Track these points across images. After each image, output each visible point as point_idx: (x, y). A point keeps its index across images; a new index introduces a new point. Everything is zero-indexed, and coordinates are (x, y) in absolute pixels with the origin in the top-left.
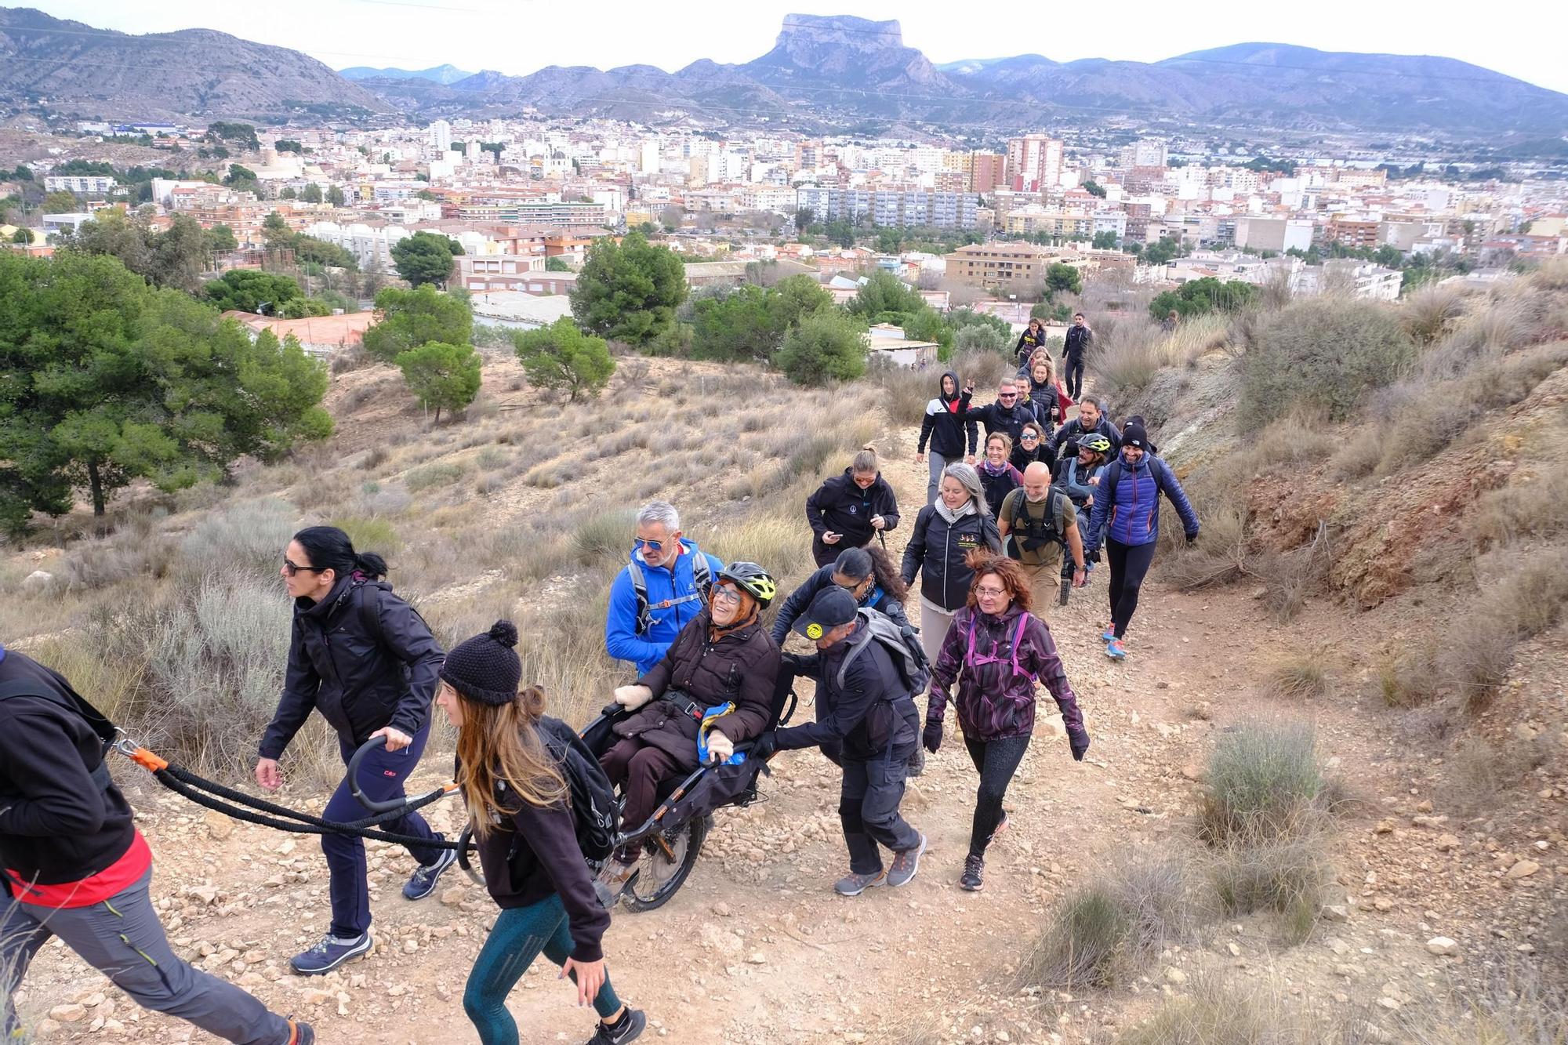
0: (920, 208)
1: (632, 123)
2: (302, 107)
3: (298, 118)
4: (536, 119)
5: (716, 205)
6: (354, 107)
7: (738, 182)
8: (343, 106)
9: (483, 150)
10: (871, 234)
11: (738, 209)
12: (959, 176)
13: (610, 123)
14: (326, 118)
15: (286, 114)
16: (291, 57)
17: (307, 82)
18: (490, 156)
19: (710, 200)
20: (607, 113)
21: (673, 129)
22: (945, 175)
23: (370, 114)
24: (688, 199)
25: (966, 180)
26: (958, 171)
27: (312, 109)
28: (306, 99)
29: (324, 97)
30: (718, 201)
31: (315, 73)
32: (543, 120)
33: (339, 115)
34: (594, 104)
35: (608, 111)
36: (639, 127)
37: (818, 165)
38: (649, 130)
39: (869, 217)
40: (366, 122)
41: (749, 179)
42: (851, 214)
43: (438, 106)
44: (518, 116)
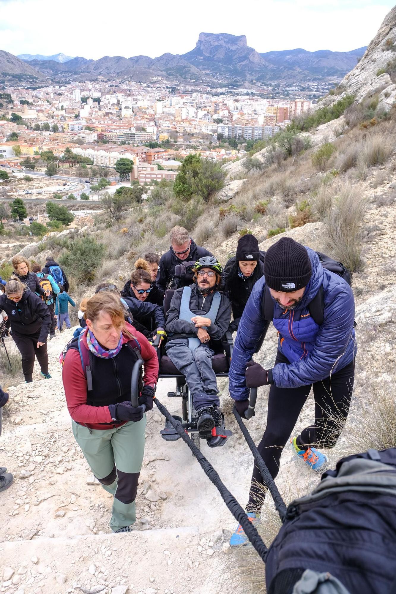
0: (259, 132)
1: (142, 83)
2: (9, 75)
3: (9, 81)
4: (103, 81)
5: (188, 130)
6: (30, 76)
7: (193, 118)
8: (26, 75)
9: (93, 102)
10: (243, 143)
11: (195, 131)
12: (272, 116)
13: (133, 83)
14: (20, 81)
15: (4, 79)
16: (3, 54)
17: (10, 65)
18: (96, 103)
19: (186, 128)
20: (131, 78)
21: (158, 85)
22: (267, 116)
23: (37, 79)
24: (178, 128)
25: (275, 118)
26: (272, 115)
27: (14, 76)
28: (10, 72)
29: (18, 71)
30: (189, 128)
31: (13, 61)
32: (106, 82)
33: (25, 79)
34: (125, 74)
35: (131, 77)
36: (145, 85)
37: (220, 110)
38: (149, 86)
39: (242, 136)
40: (36, 82)
41: (197, 117)
42: (236, 135)
43: (61, 73)
44: (96, 80)
